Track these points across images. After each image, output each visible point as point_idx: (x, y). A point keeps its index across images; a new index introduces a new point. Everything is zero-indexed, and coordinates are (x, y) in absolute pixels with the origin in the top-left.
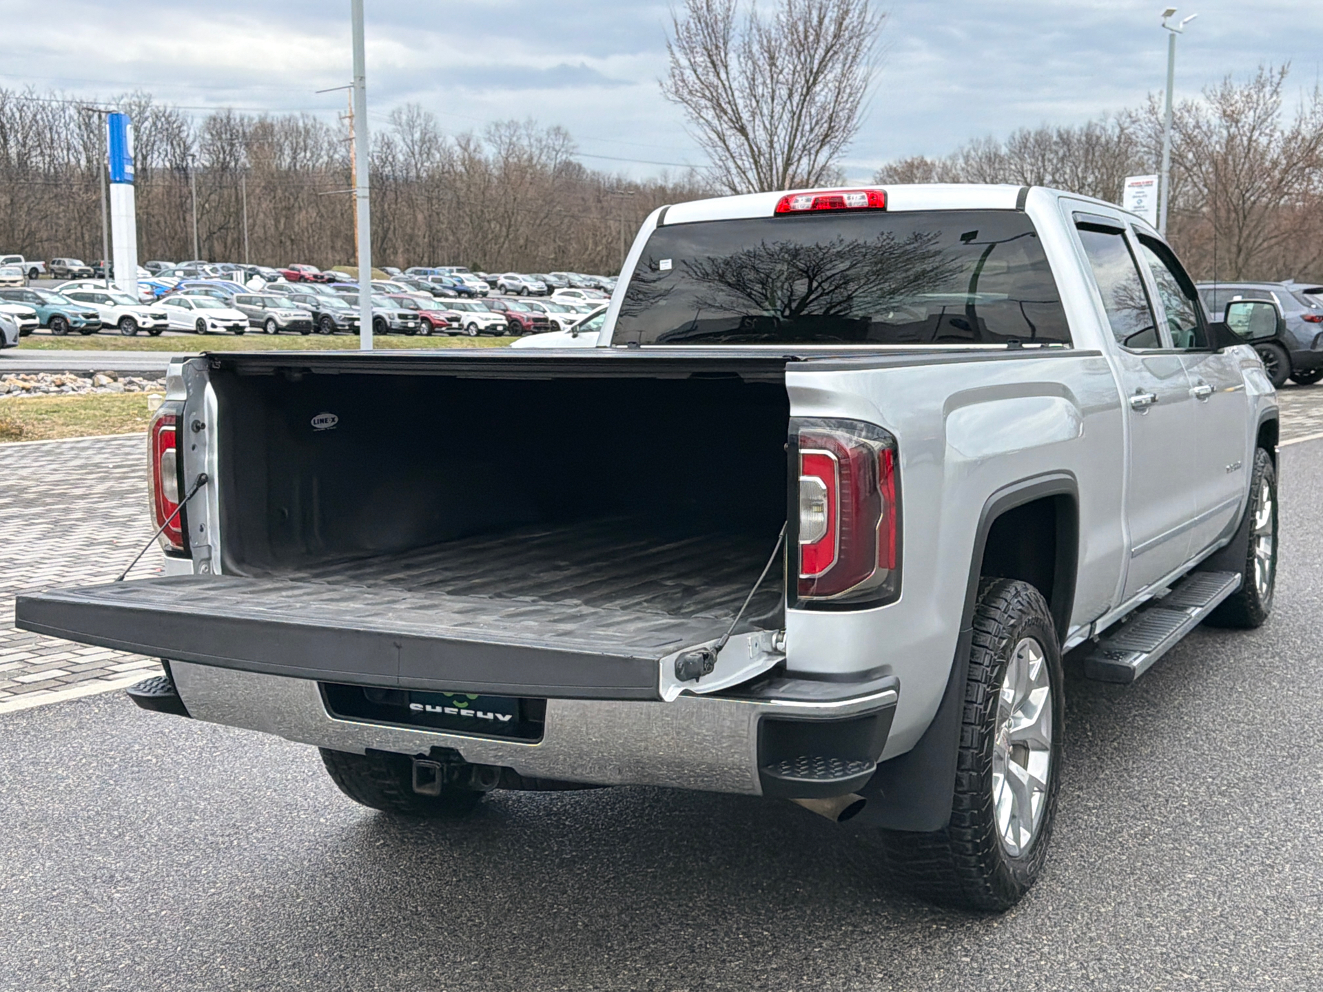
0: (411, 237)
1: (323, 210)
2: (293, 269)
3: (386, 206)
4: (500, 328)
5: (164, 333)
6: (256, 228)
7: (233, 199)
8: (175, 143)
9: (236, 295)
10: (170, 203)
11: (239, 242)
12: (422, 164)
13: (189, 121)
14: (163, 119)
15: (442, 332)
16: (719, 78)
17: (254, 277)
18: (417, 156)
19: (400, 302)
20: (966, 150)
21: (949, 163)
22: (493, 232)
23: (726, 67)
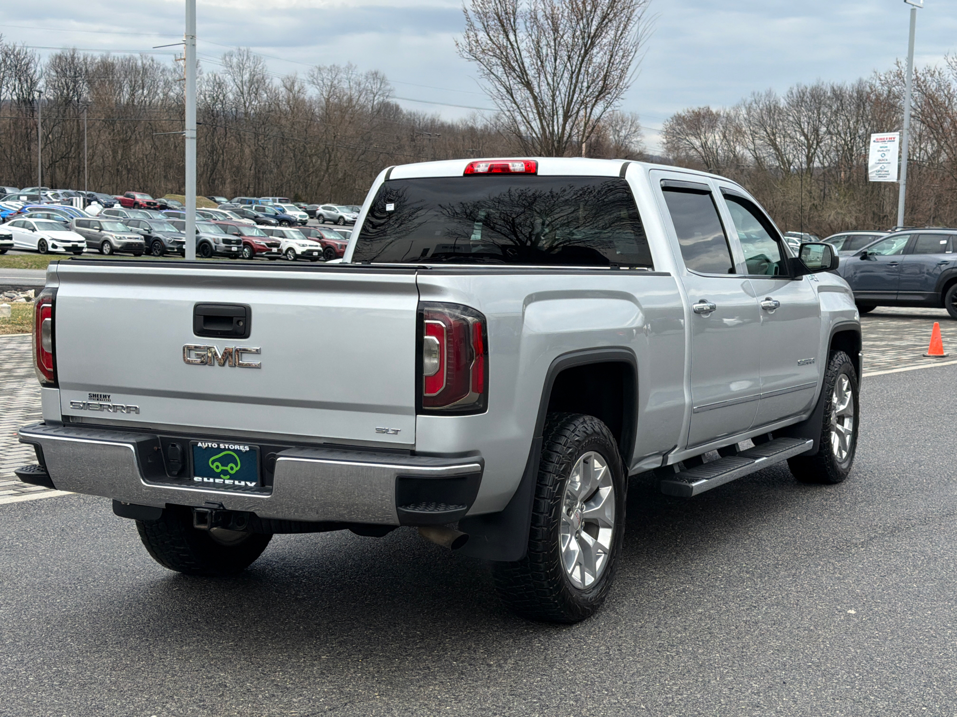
0: (239, 169)
1: (158, 143)
2: (128, 196)
3: (216, 141)
4: (315, 254)
5: (9, 252)
6: (95, 158)
7: (75, 131)
8: (22, 78)
9: (75, 219)
10: (16, 134)
11: (79, 170)
12: (250, 103)
13: (36, 60)
14: (12, 57)
15: (263, 256)
16: (508, 39)
17: (92, 203)
18: (246, 96)
19: (225, 228)
20: (748, 102)
21: (732, 114)
22: (314, 166)
23: (515, 31)
